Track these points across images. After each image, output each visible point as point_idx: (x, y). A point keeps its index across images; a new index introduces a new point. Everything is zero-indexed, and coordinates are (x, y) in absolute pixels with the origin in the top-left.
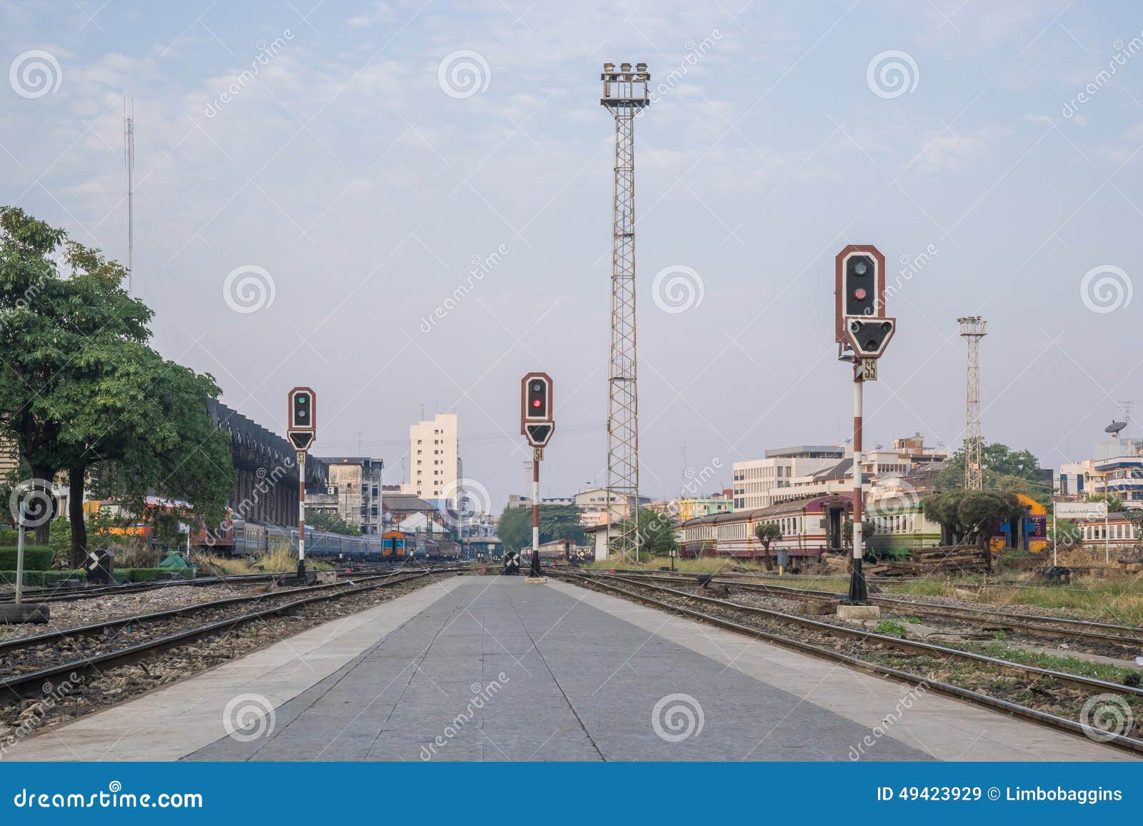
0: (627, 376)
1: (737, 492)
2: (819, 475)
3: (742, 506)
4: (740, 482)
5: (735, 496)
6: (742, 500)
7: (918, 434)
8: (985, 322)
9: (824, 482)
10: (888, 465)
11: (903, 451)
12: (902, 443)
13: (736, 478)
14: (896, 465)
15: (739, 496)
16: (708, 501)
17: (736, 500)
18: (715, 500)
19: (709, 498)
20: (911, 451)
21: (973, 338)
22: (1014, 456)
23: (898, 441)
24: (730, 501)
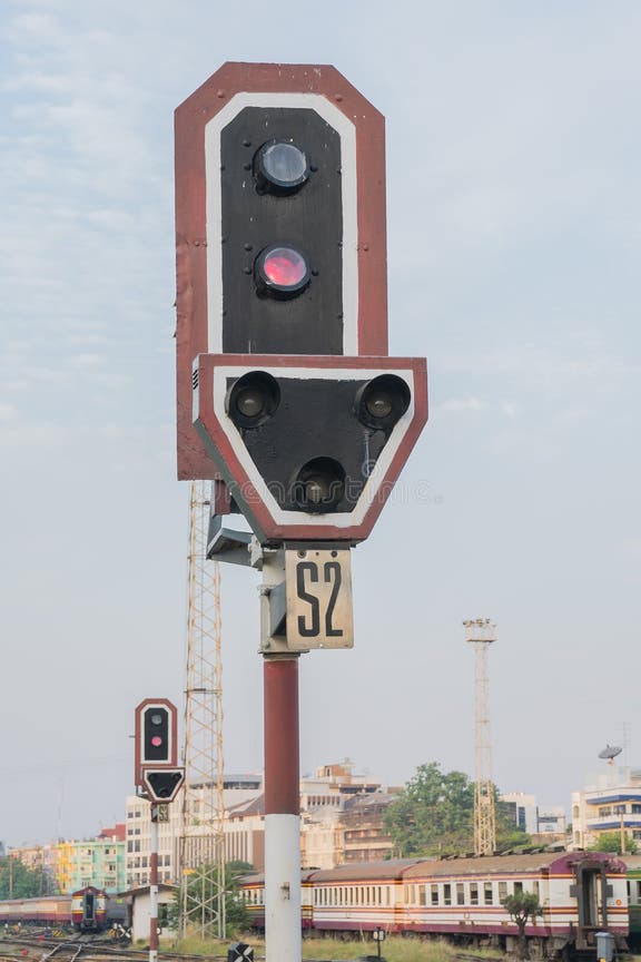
0: (207, 685)
1: (130, 833)
2: (235, 810)
3: (138, 849)
4: (134, 819)
5: (129, 838)
6: (138, 842)
7: (347, 760)
8: (494, 626)
9: (241, 819)
10: (319, 798)
11: (331, 779)
12: (328, 771)
13: (130, 816)
14: (329, 798)
15: (133, 838)
16: (92, 844)
17: (130, 843)
18: (101, 842)
19: (93, 841)
20: (340, 781)
21: (481, 645)
22: (472, 786)
23: (323, 768)
24: (120, 843)
